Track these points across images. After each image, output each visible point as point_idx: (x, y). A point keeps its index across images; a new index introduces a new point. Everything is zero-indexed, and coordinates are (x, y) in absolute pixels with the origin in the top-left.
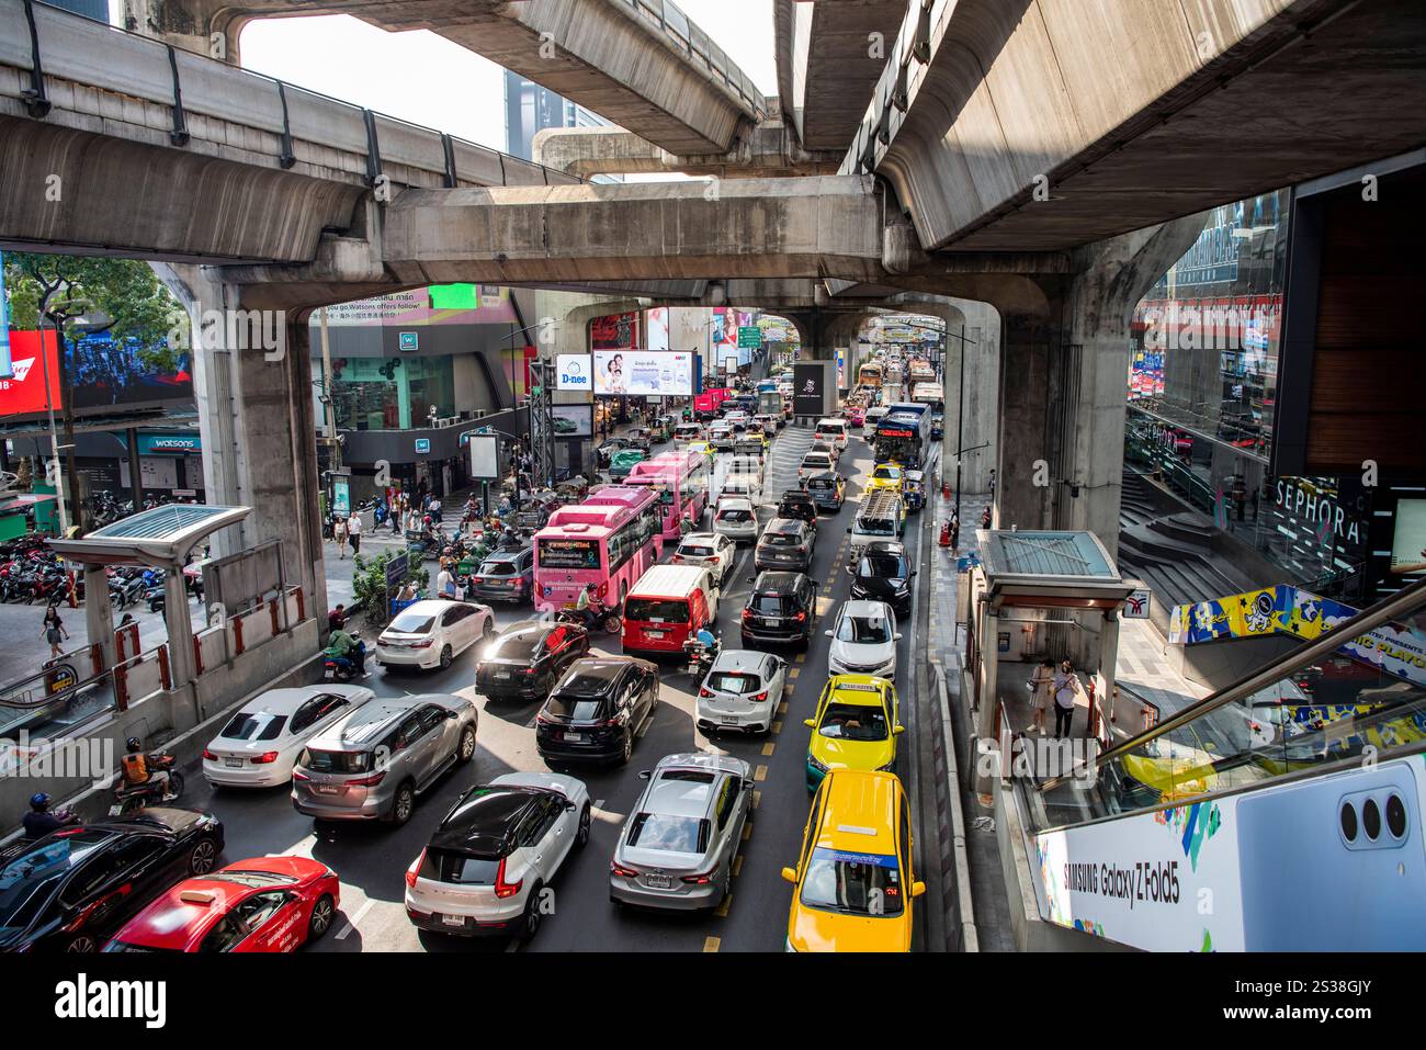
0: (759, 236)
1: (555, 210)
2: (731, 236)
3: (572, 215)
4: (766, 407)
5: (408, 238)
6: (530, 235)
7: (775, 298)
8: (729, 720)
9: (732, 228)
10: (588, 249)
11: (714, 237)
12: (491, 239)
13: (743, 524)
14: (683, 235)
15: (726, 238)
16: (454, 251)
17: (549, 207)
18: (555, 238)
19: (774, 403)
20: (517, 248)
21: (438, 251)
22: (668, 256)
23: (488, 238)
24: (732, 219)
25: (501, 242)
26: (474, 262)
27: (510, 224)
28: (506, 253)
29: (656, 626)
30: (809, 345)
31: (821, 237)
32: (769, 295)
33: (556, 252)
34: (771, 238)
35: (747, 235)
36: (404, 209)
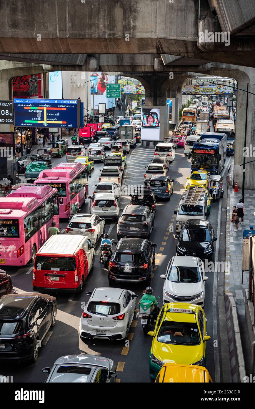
0: (119, 26)
2: (102, 26)
4: (124, 135)
7: (130, 66)
8: (100, 333)
9: (102, 20)
10: (8, 32)
11: (90, 27)
13: (109, 209)
14: (70, 25)
15: (98, 27)
19: (129, 133)
22: (61, 39)
29: (55, 273)
30: (151, 96)
31: (159, 27)
32: (125, 64)
34: (127, 28)
35: (112, 26)
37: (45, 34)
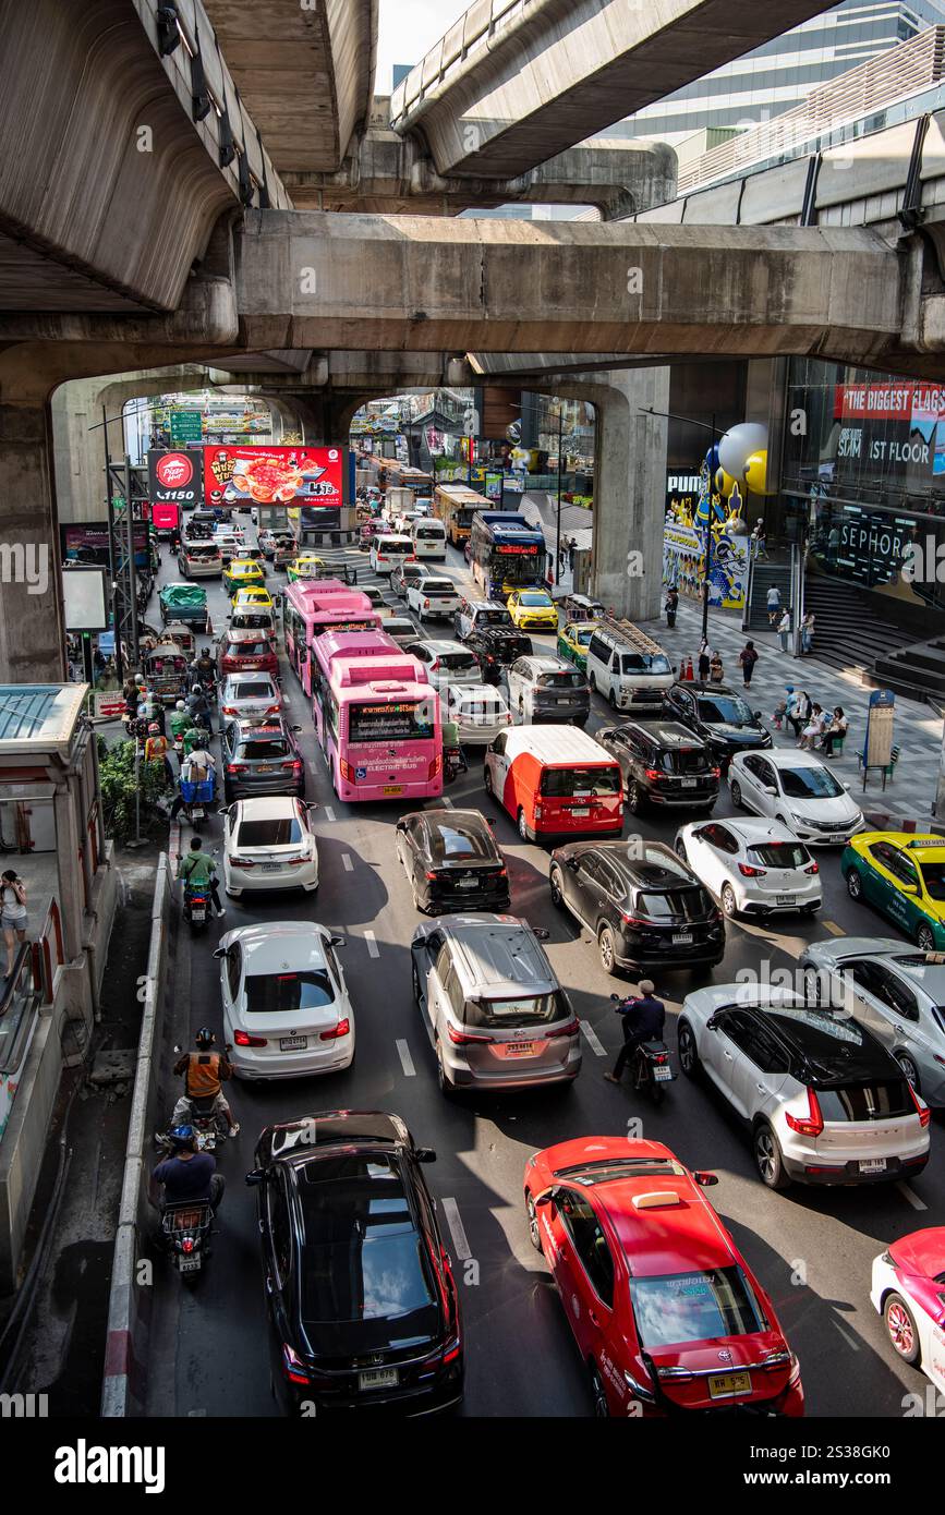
0: (760, 301)
1: (499, 253)
2: (727, 299)
3: (522, 262)
5: (279, 283)
6: (462, 286)
8: (785, 901)
9: (728, 288)
10: (541, 309)
11: (704, 300)
12: (406, 290)
14: (666, 296)
15: (721, 302)
16: (350, 304)
17: (489, 248)
18: (496, 292)
20: (443, 304)
21: (325, 304)
22: (645, 323)
23: (401, 288)
24: (729, 276)
25: (420, 294)
26: (377, 321)
27: (434, 270)
28: (425, 310)
29: (582, 801)
31: (835, 304)
33: (497, 311)
34: (774, 304)
35: (746, 300)
36: (272, 239)
37: (616, 315)
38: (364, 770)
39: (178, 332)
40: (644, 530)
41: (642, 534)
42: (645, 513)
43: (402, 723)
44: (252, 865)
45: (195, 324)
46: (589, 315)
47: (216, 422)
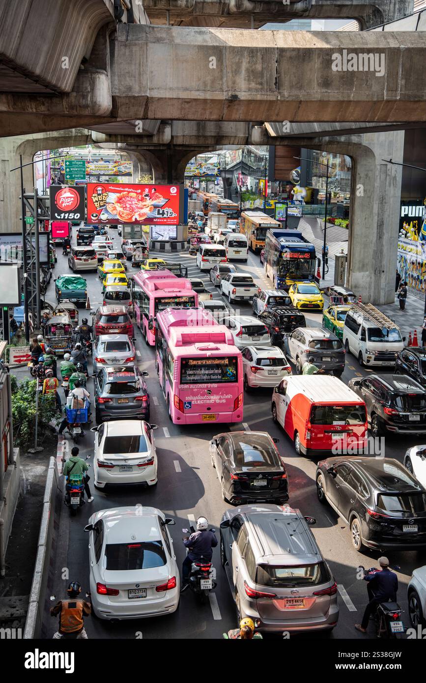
1: (288, 54)
3: (304, 60)
5: (140, 74)
6: (262, 77)
10: (316, 92)
12: (225, 79)
14: (403, 82)
16: (186, 89)
17: (282, 51)
18: (286, 81)
20: (250, 89)
21: (170, 89)
22: (388, 101)
23: (222, 79)
25: (234, 83)
26: (205, 101)
27: (244, 65)
28: (237, 93)
29: (339, 428)
33: (286, 94)
36: (135, 45)
37: (367, 95)
38: (190, 403)
39: (72, 107)
40: (384, 243)
41: (382, 245)
42: (384, 231)
43: (216, 371)
44: (112, 466)
45: (83, 102)
46: (349, 96)
47: (96, 167)
